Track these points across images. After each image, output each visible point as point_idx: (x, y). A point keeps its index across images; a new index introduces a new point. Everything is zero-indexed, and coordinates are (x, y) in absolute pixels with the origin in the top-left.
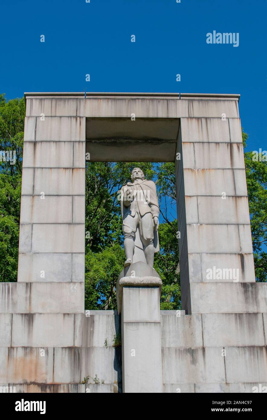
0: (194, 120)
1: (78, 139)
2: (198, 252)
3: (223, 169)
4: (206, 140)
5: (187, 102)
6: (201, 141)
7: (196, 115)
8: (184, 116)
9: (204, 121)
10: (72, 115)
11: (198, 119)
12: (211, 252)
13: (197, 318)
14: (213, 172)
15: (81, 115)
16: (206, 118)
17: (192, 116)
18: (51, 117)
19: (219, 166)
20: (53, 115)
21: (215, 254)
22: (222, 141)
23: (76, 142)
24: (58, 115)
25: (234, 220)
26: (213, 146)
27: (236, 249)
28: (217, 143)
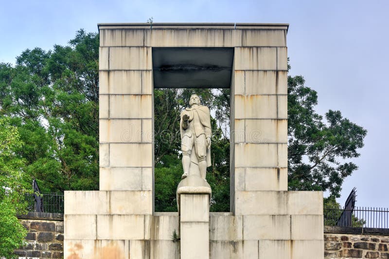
0: (246, 49)
1: (145, 69)
2: (243, 166)
3: (269, 95)
4: (255, 68)
5: (241, 31)
6: (251, 69)
7: (249, 44)
8: (238, 45)
9: (255, 49)
10: (139, 45)
11: (250, 48)
12: (254, 166)
13: (240, 218)
14: (260, 97)
15: (148, 46)
16: (257, 47)
17: (245, 46)
18: (122, 47)
19: (265, 92)
20: (123, 45)
21: (256, 168)
22: (269, 69)
23: (144, 70)
24: (127, 45)
25: (274, 140)
26: (261, 73)
27: (273, 164)
28: (265, 71)
